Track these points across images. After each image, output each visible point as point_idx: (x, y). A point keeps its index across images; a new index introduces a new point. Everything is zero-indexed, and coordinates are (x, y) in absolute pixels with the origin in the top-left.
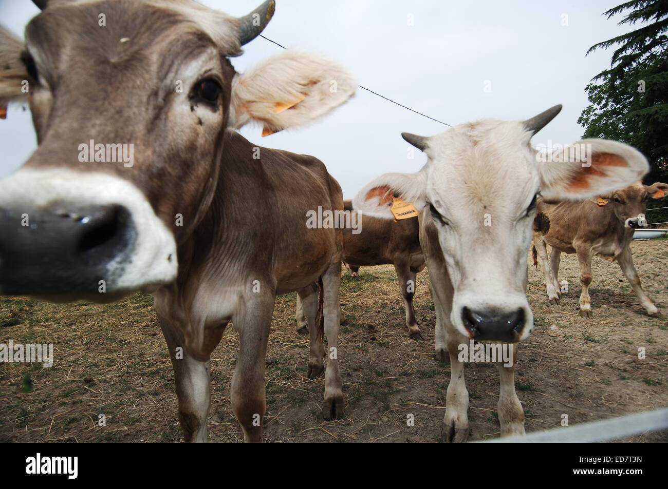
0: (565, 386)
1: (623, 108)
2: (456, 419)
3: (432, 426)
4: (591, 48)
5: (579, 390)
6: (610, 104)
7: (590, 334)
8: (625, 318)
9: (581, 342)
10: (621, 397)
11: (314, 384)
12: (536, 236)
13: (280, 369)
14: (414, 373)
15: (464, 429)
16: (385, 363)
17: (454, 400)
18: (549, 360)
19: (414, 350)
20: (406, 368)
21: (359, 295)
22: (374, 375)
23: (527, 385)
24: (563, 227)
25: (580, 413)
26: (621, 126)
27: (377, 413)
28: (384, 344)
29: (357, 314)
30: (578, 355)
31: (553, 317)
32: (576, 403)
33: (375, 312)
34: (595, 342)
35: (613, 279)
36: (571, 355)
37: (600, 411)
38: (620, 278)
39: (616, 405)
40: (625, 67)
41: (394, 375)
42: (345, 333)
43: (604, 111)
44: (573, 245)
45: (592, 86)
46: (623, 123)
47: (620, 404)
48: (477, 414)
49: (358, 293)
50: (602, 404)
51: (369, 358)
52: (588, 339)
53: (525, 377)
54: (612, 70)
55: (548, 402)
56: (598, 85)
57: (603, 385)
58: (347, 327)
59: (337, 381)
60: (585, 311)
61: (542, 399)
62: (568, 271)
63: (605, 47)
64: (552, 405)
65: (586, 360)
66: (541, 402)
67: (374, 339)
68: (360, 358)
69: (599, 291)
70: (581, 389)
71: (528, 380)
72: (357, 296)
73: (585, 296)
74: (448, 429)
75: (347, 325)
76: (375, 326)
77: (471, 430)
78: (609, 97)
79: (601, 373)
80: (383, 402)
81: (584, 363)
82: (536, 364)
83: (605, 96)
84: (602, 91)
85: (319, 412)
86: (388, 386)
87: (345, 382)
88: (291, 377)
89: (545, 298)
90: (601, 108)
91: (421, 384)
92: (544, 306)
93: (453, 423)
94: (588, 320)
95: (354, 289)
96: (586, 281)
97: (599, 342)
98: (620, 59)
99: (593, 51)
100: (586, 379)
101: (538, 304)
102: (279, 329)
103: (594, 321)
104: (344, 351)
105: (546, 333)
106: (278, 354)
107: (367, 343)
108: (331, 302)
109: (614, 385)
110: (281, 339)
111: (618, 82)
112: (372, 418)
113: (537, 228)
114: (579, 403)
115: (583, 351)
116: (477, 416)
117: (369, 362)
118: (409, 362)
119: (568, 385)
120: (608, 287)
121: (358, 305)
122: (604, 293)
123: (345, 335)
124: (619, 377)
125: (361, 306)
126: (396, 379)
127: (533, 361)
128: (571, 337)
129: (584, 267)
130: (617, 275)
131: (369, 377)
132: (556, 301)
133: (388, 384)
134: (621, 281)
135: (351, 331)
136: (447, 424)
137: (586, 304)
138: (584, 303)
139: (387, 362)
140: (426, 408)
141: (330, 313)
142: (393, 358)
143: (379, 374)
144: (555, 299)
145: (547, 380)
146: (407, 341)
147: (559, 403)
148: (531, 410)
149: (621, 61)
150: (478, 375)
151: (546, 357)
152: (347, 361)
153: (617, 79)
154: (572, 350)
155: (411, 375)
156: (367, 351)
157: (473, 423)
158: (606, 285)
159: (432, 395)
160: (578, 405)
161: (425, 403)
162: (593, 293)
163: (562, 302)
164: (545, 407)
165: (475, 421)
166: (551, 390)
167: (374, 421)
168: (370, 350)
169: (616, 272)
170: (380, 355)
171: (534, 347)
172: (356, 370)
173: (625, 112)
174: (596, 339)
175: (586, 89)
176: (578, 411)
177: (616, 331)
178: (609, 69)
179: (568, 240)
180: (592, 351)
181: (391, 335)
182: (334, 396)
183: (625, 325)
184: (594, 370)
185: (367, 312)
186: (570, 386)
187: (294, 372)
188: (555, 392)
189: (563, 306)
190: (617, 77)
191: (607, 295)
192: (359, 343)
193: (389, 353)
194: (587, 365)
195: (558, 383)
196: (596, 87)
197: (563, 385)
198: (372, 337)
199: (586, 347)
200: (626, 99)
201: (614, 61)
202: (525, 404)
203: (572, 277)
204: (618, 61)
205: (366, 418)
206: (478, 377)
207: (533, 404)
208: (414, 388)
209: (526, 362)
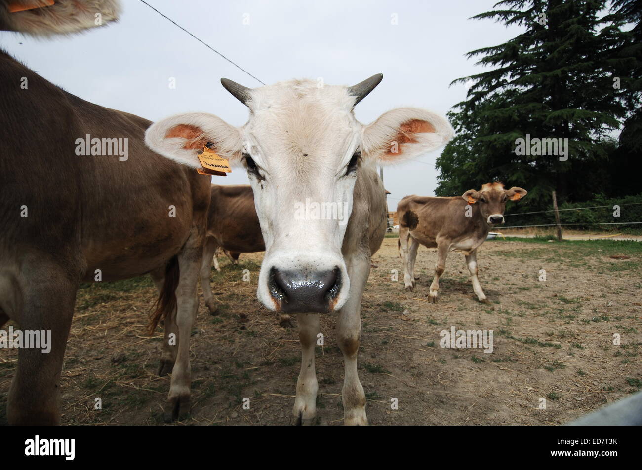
0: (409, 366)
1: (472, 134)
2: (303, 410)
3: (282, 418)
4: (453, 82)
5: (420, 369)
6: (463, 129)
7: (433, 317)
8: (462, 304)
9: (426, 325)
10: (453, 374)
11: (163, 382)
12: (403, 231)
13: (126, 367)
14: (275, 362)
15: (310, 420)
16: (249, 353)
17: (302, 390)
18: (399, 342)
19: (281, 338)
20: (269, 357)
21: (238, 284)
22: (234, 367)
23: (377, 366)
24: (429, 223)
25: (418, 392)
26: (470, 149)
27: (228, 409)
28: (253, 334)
29: (231, 303)
30: (423, 337)
31: (407, 303)
32: (417, 382)
33: (251, 301)
34: (437, 325)
35: (455, 271)
36: (417, 337)
37: (436, 389)
38: (461, 271)
39: (448, 383)
40: (476, 101)
41: (256, 366)
42: (214, 323)
43: (459, 135)
44: (436, 239)
45: (451, 113)
46: (471, 146)
47: (452, 381)
48: (328, 401)
49: (237, 282)
50: (438, 382)
51: (233, 349)
52: (432, 322)
53: (378, 358)
54: (467, 102)
55: (393, 383)
56: (456, 113)
57: (439, 364)
58: (219, 317)
59: (185, 378)
60: (432, 297)
61: (389, 380)
62: (423, 263)
63: (463, 82)
64: (396, 385)
65: (428, 341)
66: (387, 383)
67: (243, 328)
68: (223, 349)
69: (443, 281)
70: (421, 368)
71: (379, 362)
72: (236, 285)
73: (435, 284)
74: (296, 419)
75: (218, 314)
76: (247, 315)
77: (320, 418)
78: (463, 123)
79: (439, 353)
80: (237, 396)
81: (426, 344)
82: (387, 346)
83: (460, 123)
84: (458, 118)
85: (161, 414)
86: (245, 378)
87: (201, 377)
88: (137, 375)
89: (403, 286)
90: (457, 132)
91: (281, 372)
92: (401, 293)
93: (301, 414)
94: (433, 306)
95: (234, 278)
96: (439, 272)
97: (440, 324)
98: (473, 94)
99: (454, 84)
100: (427, 359)
101: (396, 292)
102: (138, 322)
103: (437, 306)
104: (208, 342)
105: (399, 317)
106: (130, 350)
107: (236, 334)
108: (187, 291)
109: (448, 363)
110: (138, 333)
111: (470, 113)
112: (220, 415)
113: (406, 224)
114: (419, 382)
115: (427, 333)
116: (327, 402)
117: (232, 353)
118: (273, 351)
119: (411, 365)
120: (451, 278)
121: (234, 295)
122: (447, 283)
123: (213, 326)
124: (453, 356)
125: (237, 295)
126: (256, 370)
127: (385, 343)
128: (418, 320)
129: (441, 260)
130: (458, 268)
131: (228, 369)
132: (411, 289)
133: (246, 376)
134: (461, 273)
135: (221, 321)
136: (295, 415)
137: (435, 291)
138: (434, 290)
139: (251, 352)
140: (280, 398)
141: (184, 302)
142: (258, 348)
143: (239, 366)
144: (410, 287)
145: (394, 361)
146: (276, 329)
147: (402, 383)
148: (377, 391)
149: (474, 96)
150: (337, 359)
151: (397, 340)
152: (208, 354)
153: (469, 110)
154: (419, 333)
155: (272, 364)
156: (233, 342)
157: (323, 409)
158: (450, 276)
159: (289, 383)
160: (418, 384)
161: (280, 393)
162: (441, 282)
163: (415, 290)
164: (390, 388)
165: (324, 407)
166: (397, 371)
167: (222, 417)
168: (237, 340)
169: (458, 265)
170: (246, 345)
171: (388, 331)
172: (216, 363)
173: (474, 137)
174: (438, 322)
175: (447, 115)
176: (417, 390)
177: (453, 315)
178: (465, 100)
179: (433, 235)
180: (433, 333)
181: (261, 324)
182: (180, 395)
183: (461, 310)
184: (433, 350)
185: (242, 300)
186: (413, 366)
187: (142, 369)
188: (400, 372)
189: (415, 293)
190: (470, 108)
191: (449, 284)
192: (227, 334)
193: (256, 342)
194: (429, 346)
195: (403, 364)
196: (454, 115)
197: (408, 364)
198: (241, 326)
199: (429, 329)
200: (475, 127)
201: (468, 95)
202: (373, 386)
203: (425, 269)
204: (471, 95)
205: (213, 416)
206: (336, 361)
207: (380, 385)
208: (273, 377)
209: (379, 344)
